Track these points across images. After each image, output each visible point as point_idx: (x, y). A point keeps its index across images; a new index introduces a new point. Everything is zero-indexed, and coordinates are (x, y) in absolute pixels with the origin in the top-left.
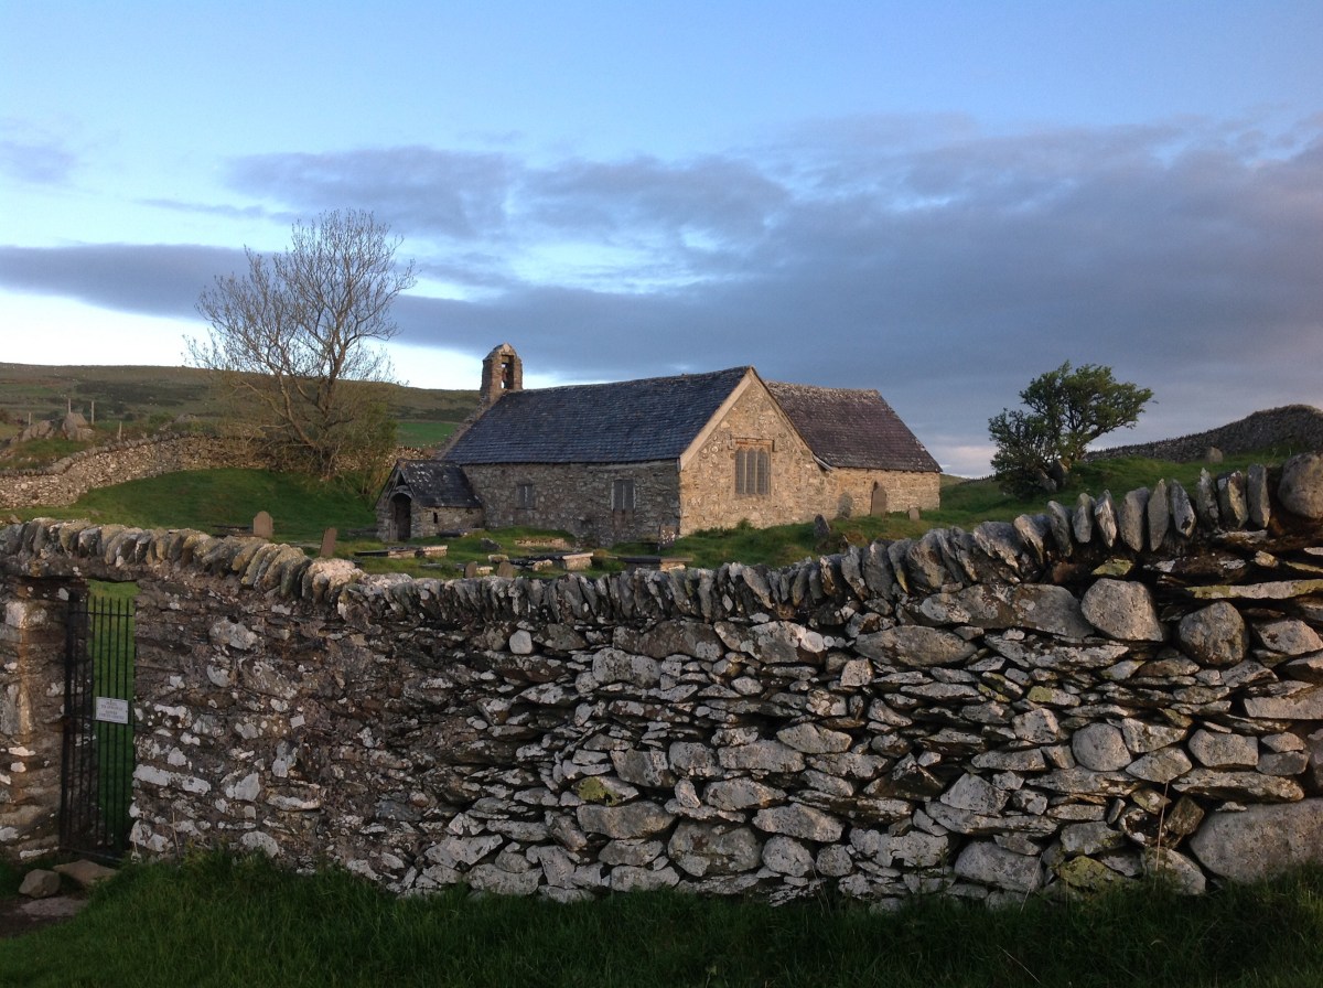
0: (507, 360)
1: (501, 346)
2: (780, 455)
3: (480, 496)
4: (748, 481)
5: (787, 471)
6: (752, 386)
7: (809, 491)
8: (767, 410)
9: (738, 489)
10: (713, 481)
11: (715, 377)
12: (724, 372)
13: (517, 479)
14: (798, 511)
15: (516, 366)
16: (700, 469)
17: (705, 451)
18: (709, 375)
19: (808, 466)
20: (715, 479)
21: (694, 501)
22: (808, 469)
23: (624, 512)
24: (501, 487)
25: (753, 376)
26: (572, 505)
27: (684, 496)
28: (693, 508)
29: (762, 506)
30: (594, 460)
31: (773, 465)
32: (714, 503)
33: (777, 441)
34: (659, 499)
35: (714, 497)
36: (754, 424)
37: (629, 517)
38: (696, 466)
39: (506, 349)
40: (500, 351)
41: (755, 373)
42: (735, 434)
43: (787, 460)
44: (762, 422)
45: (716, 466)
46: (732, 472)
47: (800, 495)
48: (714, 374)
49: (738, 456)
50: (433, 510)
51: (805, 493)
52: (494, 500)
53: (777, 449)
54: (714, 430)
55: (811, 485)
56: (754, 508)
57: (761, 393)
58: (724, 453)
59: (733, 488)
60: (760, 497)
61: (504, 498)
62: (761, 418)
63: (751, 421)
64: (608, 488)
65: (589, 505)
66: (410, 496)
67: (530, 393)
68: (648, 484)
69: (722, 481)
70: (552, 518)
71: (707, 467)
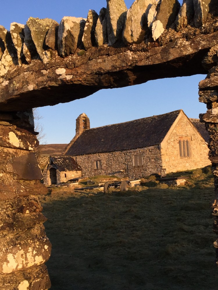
0: (84, 119)
1: (82, 114)
2: (193, 142)
3: (80, 166)
4: (184, 152)
5: (197, 147)
6: (182, 117)
7: (205, 155)
8: (188, 125)
9: (181, 155)
10: (172, 152)
11: (167, 115)
12: (171, 113)
13: (94, 158)
14: (201, 162)
15: (87, 121)
16: (168, 148)
17: (169, 141)
18: (165, 114)
19: (203, 145)
20: (173, 151)
21: (166, 160)
22: (204, 147)
23: (138, 167)
24: (88, 163)
25: (182, 113)
26: (117, 166)
27: (163, 158)
28: (166, 163)
29: (189, 161)
31: (192, 146)
32: (174, 160)
33: (192, 136)
34: (153, 160)
35: (173, 158)
36: (184, 131)
37: (141, 168)
38: (166, 147)
39: (84, 115)
40: (82, 116)
41: (183, 112)
42: (178, 134)
43: (196, 144)
44: (187, 130)
45: (173, 146)
46: (178, 149)
47: (202, 156)
48: (167, 114)
49: (180, 142)
50: (64, 172)
51: (203, 156)
53: (192, 139)
54: (171, 133)
55: (205, 152)
56: (187, 162)
57: (186, 120)
58: (175, 142)
59: (179, 155)
60: (188, 157)
61: (90, 166)
62: (186, 128)
63: (183, 130)
64: (131, 158)
65: (124, 166)
66: (56, 168)
67: (94, 129)
69: (175, 152)
70: (109, 172)
71: (170, 147)
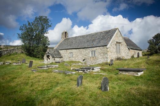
3: (62, 55)
4: (118, 51)
8: (120, 37)
13: (69, 52)
17: (111, 44)
23: (93, 57)
24: (66, 53)
26: (81, 56)
27: (108, 53)
28: (110, 56)
30: (86, 47)
32: (113, 55)
34: (102, 54)
37: (94, 58)
41: (118, 29)
42: (116, 41)
43: (124, 47)
47: (125, 54)
50: (54, 58)
52: (65, 56)
53: (122, 44)
58: (114, 45)
61: (67, 55)
64: (89, 52)
65: (85, 56)
66: (50, 55)
68: (99, 51)
69: (114, 50)
70: (77, 59)
